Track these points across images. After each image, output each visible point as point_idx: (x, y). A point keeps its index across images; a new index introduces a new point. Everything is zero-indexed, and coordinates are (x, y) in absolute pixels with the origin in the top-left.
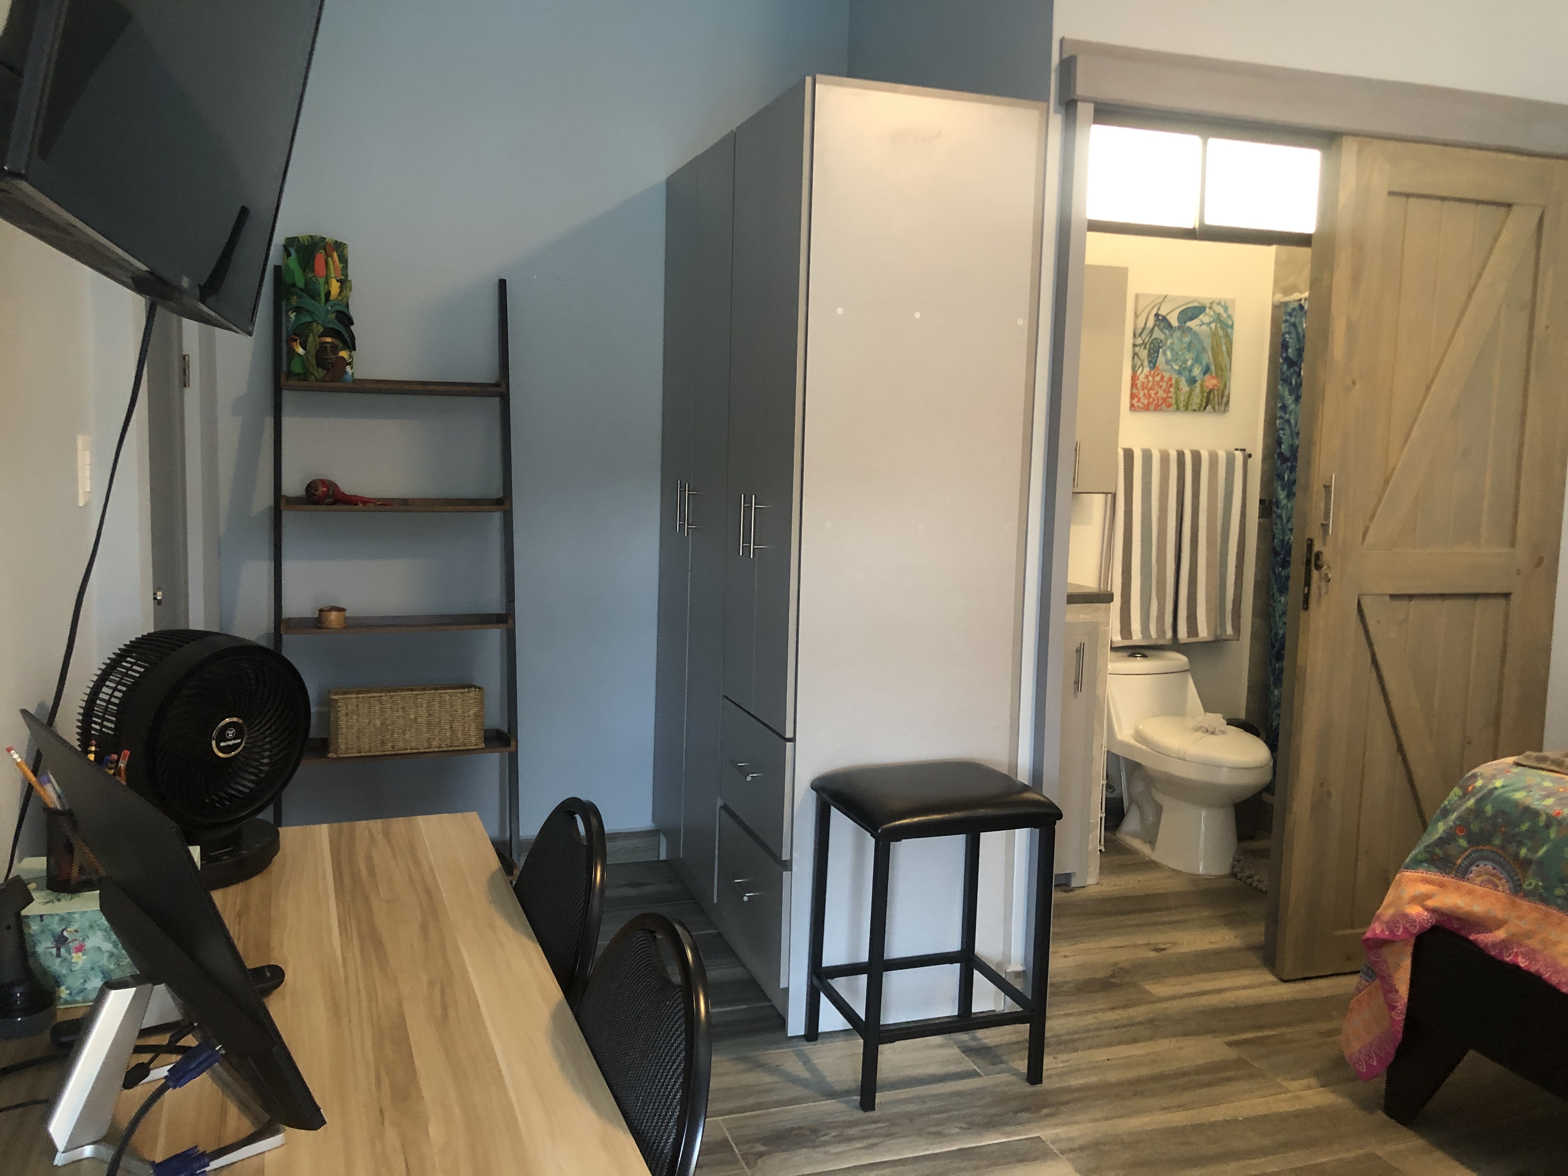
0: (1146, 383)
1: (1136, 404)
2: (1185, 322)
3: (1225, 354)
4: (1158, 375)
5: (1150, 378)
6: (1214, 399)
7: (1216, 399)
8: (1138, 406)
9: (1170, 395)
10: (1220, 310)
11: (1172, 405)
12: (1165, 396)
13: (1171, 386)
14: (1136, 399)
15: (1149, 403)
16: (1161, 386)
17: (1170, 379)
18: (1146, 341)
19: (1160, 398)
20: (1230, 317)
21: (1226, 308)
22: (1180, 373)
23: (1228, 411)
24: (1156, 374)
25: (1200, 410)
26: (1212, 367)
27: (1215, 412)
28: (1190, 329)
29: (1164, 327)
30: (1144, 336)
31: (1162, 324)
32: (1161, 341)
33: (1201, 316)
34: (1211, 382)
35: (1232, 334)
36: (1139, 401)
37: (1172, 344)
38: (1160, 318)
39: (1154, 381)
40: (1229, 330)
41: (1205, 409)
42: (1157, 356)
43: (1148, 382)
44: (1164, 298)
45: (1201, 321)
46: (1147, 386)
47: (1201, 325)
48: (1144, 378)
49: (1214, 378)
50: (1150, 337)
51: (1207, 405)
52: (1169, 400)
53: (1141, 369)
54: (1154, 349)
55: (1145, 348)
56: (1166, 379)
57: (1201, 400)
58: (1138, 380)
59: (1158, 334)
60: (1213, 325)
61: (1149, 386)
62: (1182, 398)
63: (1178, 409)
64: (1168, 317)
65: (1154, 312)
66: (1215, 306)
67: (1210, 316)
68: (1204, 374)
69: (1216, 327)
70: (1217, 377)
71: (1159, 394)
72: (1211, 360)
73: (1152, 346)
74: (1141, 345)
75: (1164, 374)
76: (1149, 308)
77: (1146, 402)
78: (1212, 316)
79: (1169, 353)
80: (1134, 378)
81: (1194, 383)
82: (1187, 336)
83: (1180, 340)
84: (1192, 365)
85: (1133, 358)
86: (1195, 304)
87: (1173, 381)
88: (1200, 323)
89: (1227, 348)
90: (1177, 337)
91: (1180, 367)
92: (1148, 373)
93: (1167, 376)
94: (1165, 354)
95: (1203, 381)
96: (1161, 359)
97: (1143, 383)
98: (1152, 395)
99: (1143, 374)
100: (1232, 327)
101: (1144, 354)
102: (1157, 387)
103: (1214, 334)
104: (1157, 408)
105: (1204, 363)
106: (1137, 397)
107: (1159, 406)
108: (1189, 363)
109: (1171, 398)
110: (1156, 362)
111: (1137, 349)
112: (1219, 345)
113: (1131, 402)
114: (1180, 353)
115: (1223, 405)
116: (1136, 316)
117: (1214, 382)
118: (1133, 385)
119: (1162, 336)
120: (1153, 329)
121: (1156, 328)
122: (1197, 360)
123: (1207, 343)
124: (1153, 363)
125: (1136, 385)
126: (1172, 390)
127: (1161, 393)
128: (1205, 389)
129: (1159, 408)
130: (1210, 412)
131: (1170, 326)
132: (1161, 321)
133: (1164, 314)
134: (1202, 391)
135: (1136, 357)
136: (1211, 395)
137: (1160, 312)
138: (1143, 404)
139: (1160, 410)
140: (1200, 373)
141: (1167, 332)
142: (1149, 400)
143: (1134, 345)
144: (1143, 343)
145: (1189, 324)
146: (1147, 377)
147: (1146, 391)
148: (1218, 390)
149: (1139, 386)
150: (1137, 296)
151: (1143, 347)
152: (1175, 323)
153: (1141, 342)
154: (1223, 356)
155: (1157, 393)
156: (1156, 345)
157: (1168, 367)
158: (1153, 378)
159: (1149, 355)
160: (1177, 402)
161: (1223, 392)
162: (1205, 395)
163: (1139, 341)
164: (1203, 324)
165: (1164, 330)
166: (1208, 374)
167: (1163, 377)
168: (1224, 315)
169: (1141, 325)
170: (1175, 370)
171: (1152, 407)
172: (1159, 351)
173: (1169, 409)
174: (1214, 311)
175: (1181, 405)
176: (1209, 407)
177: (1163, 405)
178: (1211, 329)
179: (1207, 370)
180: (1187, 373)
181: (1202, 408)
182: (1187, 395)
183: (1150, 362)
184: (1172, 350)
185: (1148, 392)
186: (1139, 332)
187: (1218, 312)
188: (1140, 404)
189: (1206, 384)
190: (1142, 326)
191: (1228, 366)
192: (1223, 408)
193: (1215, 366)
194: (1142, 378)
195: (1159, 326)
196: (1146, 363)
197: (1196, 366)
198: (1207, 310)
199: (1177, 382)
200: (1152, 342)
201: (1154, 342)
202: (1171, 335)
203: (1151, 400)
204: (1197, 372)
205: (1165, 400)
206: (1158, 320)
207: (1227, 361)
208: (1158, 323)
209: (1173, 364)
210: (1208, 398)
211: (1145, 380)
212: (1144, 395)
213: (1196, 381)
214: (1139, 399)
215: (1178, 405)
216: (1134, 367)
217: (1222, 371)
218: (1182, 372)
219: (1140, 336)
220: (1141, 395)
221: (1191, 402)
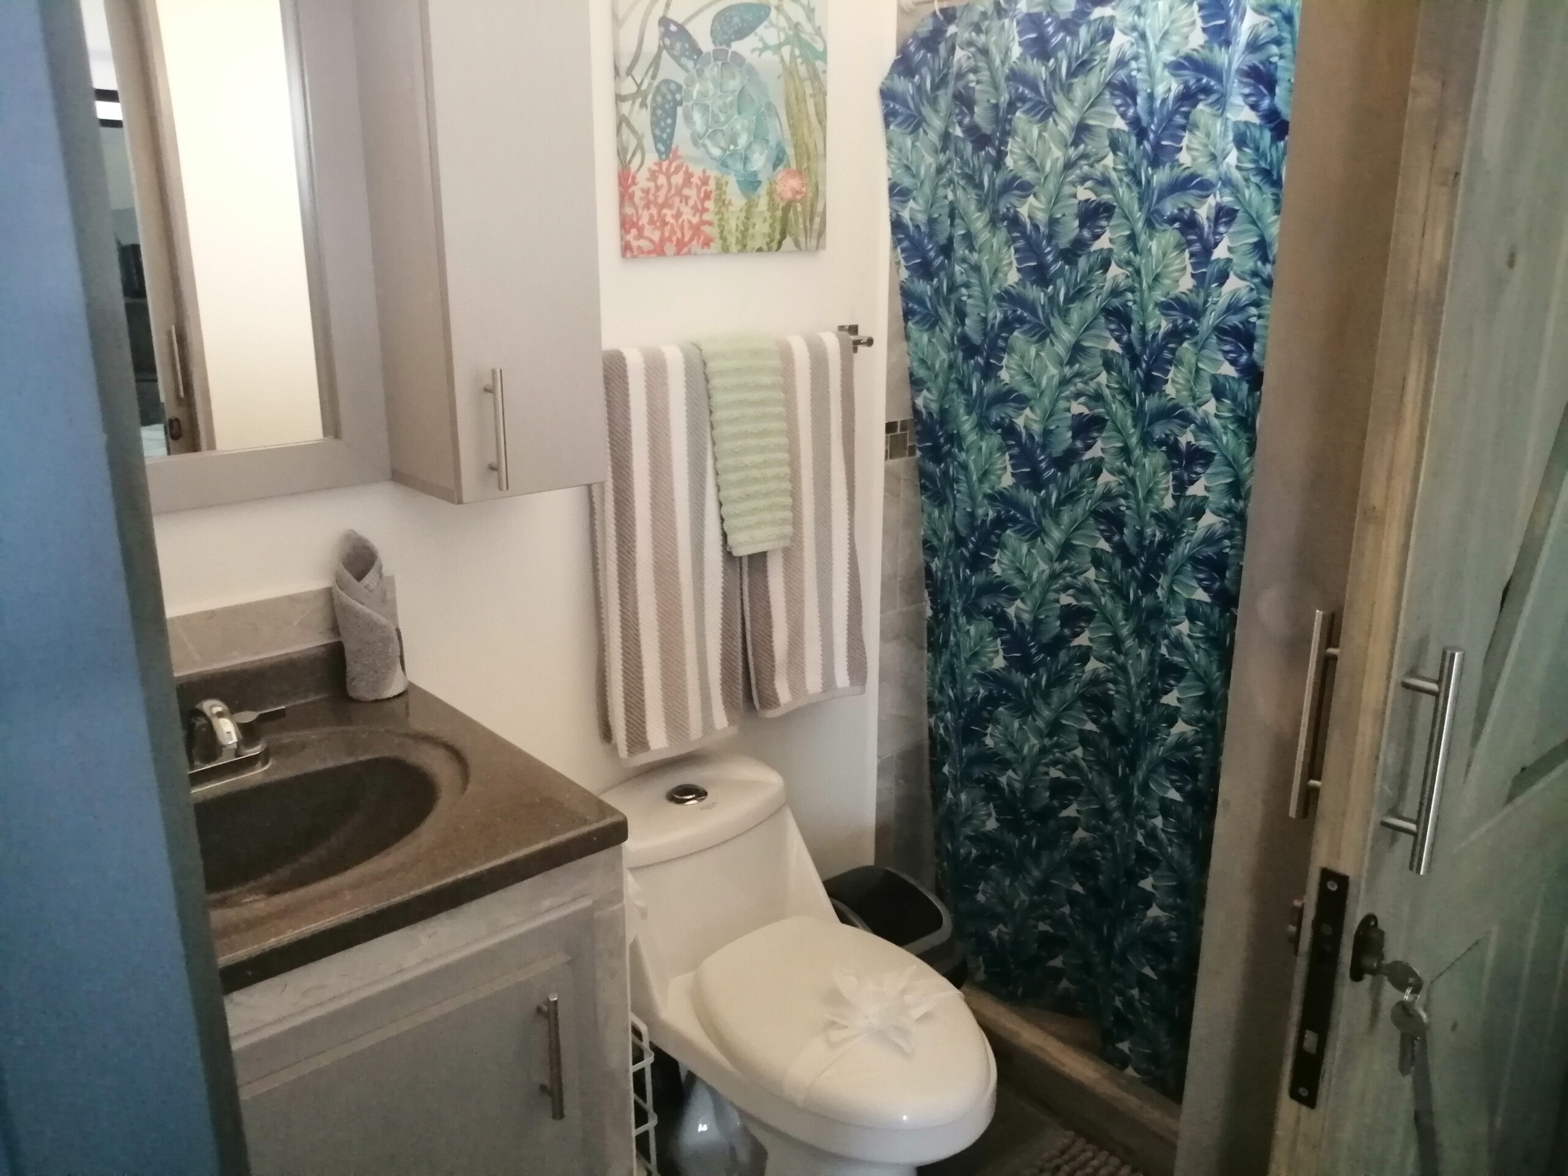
0: (652, 191)
1: (635, 244)
2: (728, 43)
3: (813, 118)
4: (677, 171)
5: (662, 180)
6: (796, 221)
7: (801, 220)
8: (639, 248)
9: (707, 217)
10: (797, 14)
11: (711, 240)
12: (695, 220)
13: (707, 196)
14: (634, 232)
15: (662, 240)
16: (687, 198)
17: (705, 181)
18: (644, 87)
19: (686, 225)
20: (818, 31)
21: (810, 12)
22: (724, 164)
23: (824, 248)
24: (672, 169)
25: (770, 249)
26: (790, 151)
27: (800, 250)
28: (738, 58)
29: (683, 54)
30: (639, 72)
31: (678, 45)
32: (679, 88)
33: (760, 30)
34: (788, 185)
35: (825, 72)
36: (640, 236)
37: (703, 94)
38: (673, 28)
39: (670, 185)
40: (819, 64)
41: (780, 244)
42: (673, 126)
43: (658, 188)
45: (761, 39)
46: (656, 197)
47: (762, 51)
48: (648, 180)
49: (791, 174)
50: (654, 77)
51: (783, 236)
52: (706, 229)
53: (638, 156)
54: (666, 108)
55: (643, 105)
56: (695, 180)
57: (772, 226)
58: (634, 183)
59: (670, 70)
60: (786, 51)
61: (660, 200)
62: (733, 224)
63: (725, 250)
64: (689, 27)
65: (657, 13)
66: (787, 6)
67: (780, 29)
68: (775, 166)
69: (793, 56)
70: (799, 172)
71: (685, 217)
72: (788, 134)
73: (659, 99)
74: (633, 97)
75: (692, 168)
76: (645, 4)
77: (656, 236)
78: (783, 29)
79: (697, 117)
80: (625, 180)
81: (755, 189)
82: (733, 77)
83: (719, 85)
84: (749, 146)
85: (619, 130)
87: (712, 186)
88: (760, 45)
89: (816, 105)
90: (714, 79)
91: (724, 150)
92: (656, 168)
93: (697, 171)
94: (688, 118)
95: (772, 183)
96: (682, 135)
97: (647, 192)
98: (669, 219)
99: (644, 170)
100: (823, 56)
101: (642, 119)
102: (677, 200)
103: (790, 72)
104: (681, 248)
105: (773, 139)
106: (634, 225)
107: (686, 244)
108: (743, 140)
109: (710, 223)
110: (671, 136)
111: (625, 107)
112: (801, 99)
113: (622, 238)
114: (722, 118)
115: (815, 234)
116: (617, 21)
117: (794, 183)
118: (625, 195)
119: (679, 76)
120: (658, 56)
121: (665, 53)
122: (758, 135)
123: (777, 94)
124: (665, 144)
125: (632, 196)
126: (710, 205)
127: (688, 215)
128: (778, 199)
129: (685, 250)
130: (790, 252)
131: (695, 51)
132: (676, 36)
133: (680, 21)
134: (772, 207)
135: (624, 125)
136: (791, 214)
137: (671, 15)
138: (652, 241)
139: (689, 253)
140: (765, 166)
141: (690, 64)
142: (663, 233)
143: (619, 98)
144: (639, 90)
145: (736, 46)
146: (653, 176)
147: (654, 211)
148: (803, 202)
149: (636, 199)
151: (639, 101)
152: (706, 44)
153: (633, 89)
154: (809, 122)
155: (678, 215)
156: (669, 97)
157: (697, 153)
158: (668, 179)
159: (655, 124)
160: (722, 232)
161: (813, 206)
162: (779, 213)
163: (628, 87)
164: (766, 47)
165: (684, 60)
166: (780, 168)
167: (688, 176)
168: (807, 27)
169: (629, 45)
170: (714, 159)
171: (670, 248)
172: (674, 117)
173: (706, 250)
174: (788, 19)
175: (732, 240)
176: (788, 242)
177: (695, 242)
178: (782, 60)
179: (779, 160)
180: (739, 166)
181: (775, 245)
182: (743, 215)
183: (657, 139)
184: (705, 109)
185: (659, 213)
186: (625, 63)
187: (795, 20)
188: (643, 243)
189: (779, 188)
190: (633, 46)
191: (820, 150)
192: (814, 242)
193: (795, 146)
194: (642, 179)
195: (670, 49)
196: (648, 142)
197: (757, 148)
198: (773, 14)
199: (719, 186)
200: (658, 89)
201: (664, 89)
202: (700, 73)
203: (667, 234)
204: (759, 161)
205: (696, 230)
206: (666, 33)
207: (818, 135)
208: (667, 41)
209: (708, 142)
210: (785, 221)
211: (651, 185)
212: (652, 221)
213: (760, 182)
214: (640, 230)
215: (724, 239)
216: (621, 151)
217: (809, 158)
218: (730, 162)
219: (629, 72)
220: (644, 220)
221: (751, 231)
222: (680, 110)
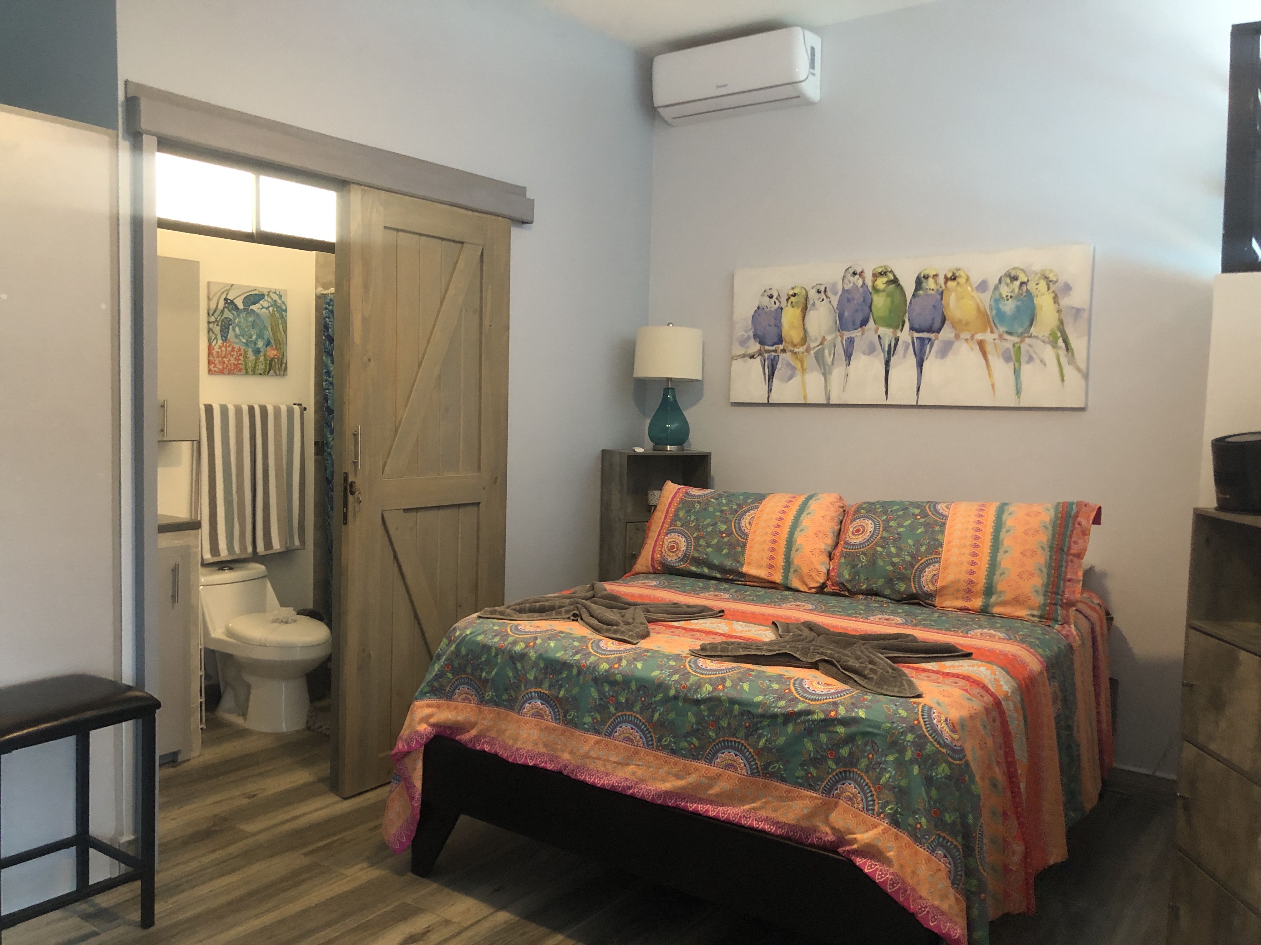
0: (220, 352)
1: (213, 369)
2: (249, 306)
3: (282, 332)
4: (229, 346)
5: (223, 349)
6: (275, 365)
7: (277, 365)
9: (240, 362)
10: (275, 297)
11: (242, 370)
12: (236, 363)
13: (241, 355)
14: (213, 365)
15: (223, 368)
16: (233, 355)
17: (240, 350)
18: (218, 319)
19: (232, 364)
20: (283, 303)
21: (280, 297)
22: (247, 345)
23: (287, 375)
24: (228, 345)
25: (264, 374)
26: (273, 342)
27: (277, 375)
28: (253, 311)
29: (232, 309)
30: (216, 315)
31: (231, 307)
32: (231, 320)
33: (261, 302)
34: (272, 353)
35: (286, 316)
36: (215, 367)
37: (239, 322)
38: (229, 301)
39: (226, 351)
40: (284, 313)
41: (268, 373)
42: (228, 332)
43: (222, 351)
44: (231, 286)
45: (262, 305)
46: (221, 355)
47: (262, 309)
48: (218, 349)
49: (274, 350)
50: (222, 316)
51: (270, 370)
52: (240, 366)
53: (215, 341)
54: (226, 326)
55: (218, 325)
56: (236, 349)
57: (266, 367)
58: (213, 349)
59: (227, 314)
60: (271, 309)
61: (223, 356)
62: (250, 365)
63: (247, 373)
64: (235, 301)
65: (224, 296)
66: (271, 294)
67: (268, 302)
68: (267, 346)
69: (273, 310)
70: (276, 348)
71: (232, 361)
72: (272, 336)
73: (223, 323)
74: (214, 322)
75: (235, 346)
76: (219, 293)
77: (221, 367)
78: (270, 302)
79: (237, 329)
80: (210, 348)
81: (259, 354)
82: (251, 317)
83: (246, 319)
84: (257, 339)
85: (209, 333)
86: (257, 292)
87: (242, 352)
88: (261, 307)
89: (283, 327)
90: (243, 318)
91: (247, 340)
92: (221, 345)
93: (237, 346)
94: (234, 330)
95: (265, 352)
96: (231, 334)
97: (218, 352)
98: (226, 362)
99: (217, 345)
100: (286, 311)
101: (217, 329)
102: (229, 356)
103: (272, 315)
104: (230, 372)
105: (266, 337)
106: (213, 363)
107: (232, 371)
108: (254, 337)
109: (241, 364)
110: (227, 336)
111: (211, 326)
112: (277, 325)
113: (208, 367)
114: (247, 330)
115: (283, 370)
116: (209, 299)
117: (275, 352)
118: (210, 354)
119: (230, 316)
120: (223, 310)
121: (226, 309)
122: (260, 336)
123: (268, 323)
124: (225, 337)
125: (213, 354)
126: (241, 358)
127: (233, 361)
128: (268, 358)
129: (232, 372)
130: (273, 376)
131: (236, 308)
132: (230, 304)
133: (232, 299)
134: (265, 360)
135: (210, 331)
136: (273, 363)
137: (228, 297)
138: (219, 369)
139: (233, 374)
140: (263, 346)
141: (235, 313)
142: (223, 366)
143: (209, 323)
144: (216, 320)
145: (252, 307)
146: (220, 347)
147: (220, 359)
148: (278, 359)
150: (209, 283)
151: (216, 324)
152: (241, 306)
153: (214, 320)
154: (280, 333)
155: (230, 360)
156: (227, 323)
157: (237, 341)
158: (226, 349)
159: (221, 331)
160: (246, 367)
161: (282, 361)
162: (268, 362)
163: (212, 319)
164: (263, 307)
165: (233, 311)
166: (269, 346)
167: (233, 348)
168: (279, 302)
169: (213, 306)
170: (243, 343)
171: (226, 371)
172: (229, 329)
173: (239, 373)
174: (272, 299)
175: (250, 370)
176: (272, 372)
177: (235, 370)
178: (270, 312)
179: (268, 344)
180: (253, 345)
181: (266, 373)
182: (254, 362)
183: (222, 336)
184: (240, 327)
185: (222, 359)
186: (211, 312)
187: (274, 299)
188: (216, 369)
189: (268, 354)
190: (215, 307)
191: (285, 342)
192: (282, 373)
193: (275, 340)
194: (216, 348)
195: (228, 308)
196: (219, 337)
197: (259, 340)
198: (266, 297)
199: (245, 352)
200: (223, 320)
201: (225, 320)
202: (238, 316)
203: (225, 366)
204: (260, 344)
205: (236, 366)
206: (227, 303)
207: (284, 337)
208: (227, 305)
209: (241, 338)
210: (270, 364)
211: (220, 350)
212: (219, 362)
213: (260, 351)
214: (215, 365)
215: (247, 370)
216: (209, 340)
217: (280, 344)
218: (249, 344)
219: (213, 315)
220: (217, 362)
221: (257, 367)
222: (231, 327)
